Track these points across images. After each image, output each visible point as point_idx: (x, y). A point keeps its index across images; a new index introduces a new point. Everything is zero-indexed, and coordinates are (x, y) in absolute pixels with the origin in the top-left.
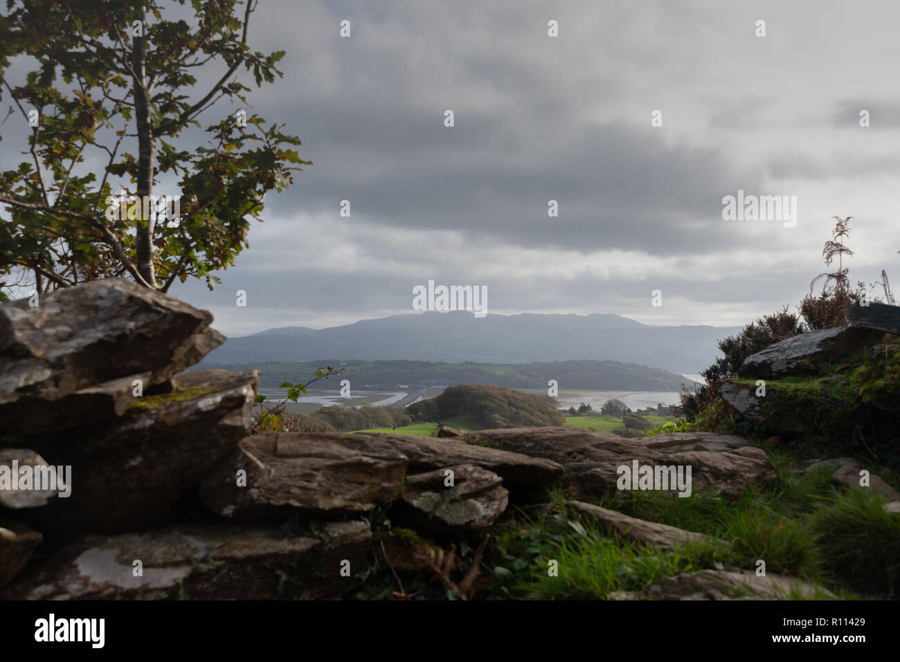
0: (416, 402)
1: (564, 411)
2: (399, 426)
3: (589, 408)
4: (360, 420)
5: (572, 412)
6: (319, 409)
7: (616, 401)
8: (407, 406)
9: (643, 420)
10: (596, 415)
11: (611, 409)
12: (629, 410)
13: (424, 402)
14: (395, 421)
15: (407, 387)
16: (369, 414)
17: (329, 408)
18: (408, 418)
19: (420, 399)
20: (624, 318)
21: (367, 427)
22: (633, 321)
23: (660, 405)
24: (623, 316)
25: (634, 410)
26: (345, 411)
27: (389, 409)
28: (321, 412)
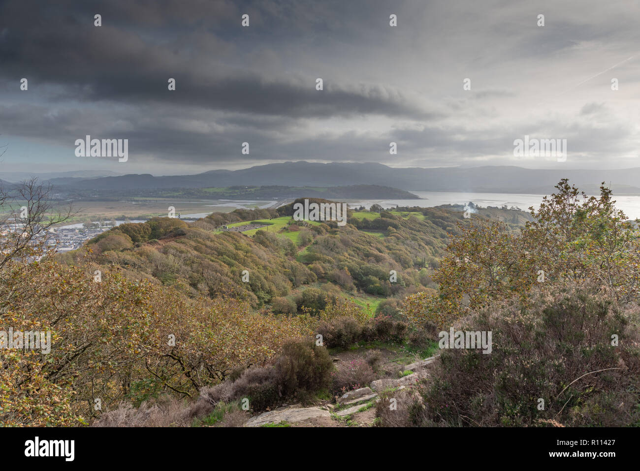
0: (281, 206)
1: (352, 210)
2: (273, 218)
3: (364, 208)
4: (254, 215)
5: (356, 210)
6: (234, 210)
7: (377, 205)
8: (277, 208)
9: (389, 213)
10: (368, 212)
11: (375, 209)
12: (383, 209)
13: (285, 206)
14: (271, 215)
15: (277, 198)
16: (258, 213)
17: (239, 210)
18: (277, 214)
19: (283, 205)
20: (382, 165)
21: (258, 219)
22: (386, 166)
23: (397, 206)
24: (381, 163)
25: (385, 209)
26: (247, 211)
27: (268, 210)
28: (235, 212)
